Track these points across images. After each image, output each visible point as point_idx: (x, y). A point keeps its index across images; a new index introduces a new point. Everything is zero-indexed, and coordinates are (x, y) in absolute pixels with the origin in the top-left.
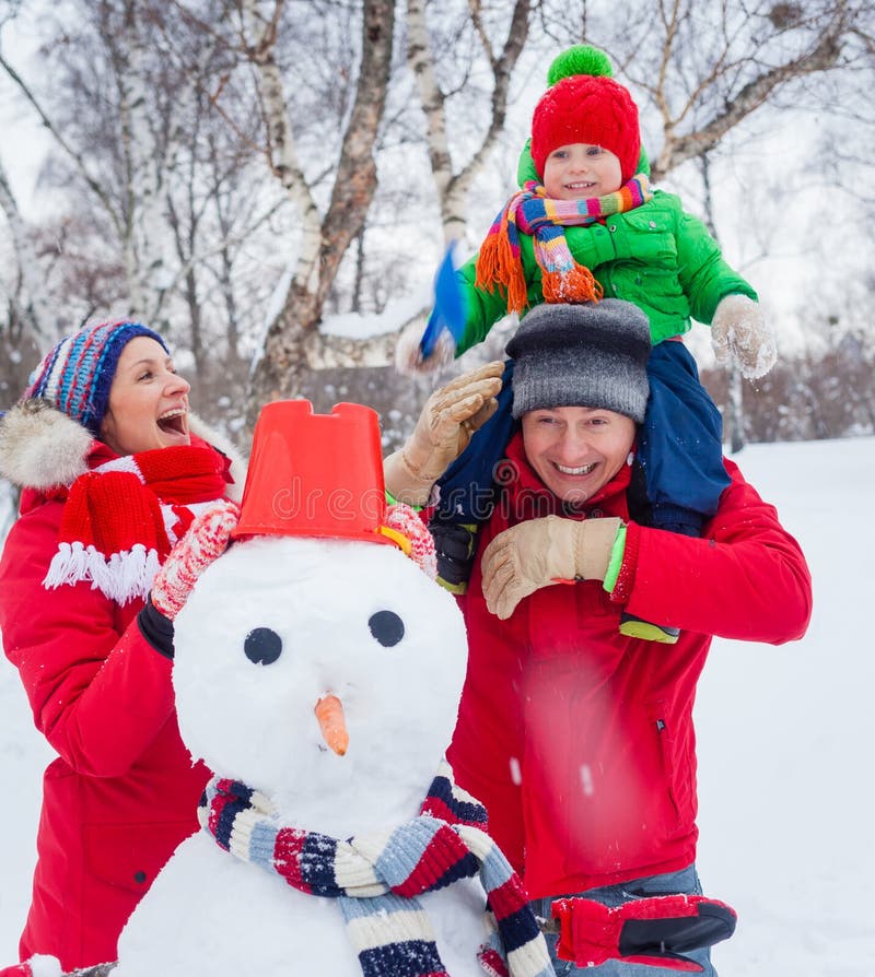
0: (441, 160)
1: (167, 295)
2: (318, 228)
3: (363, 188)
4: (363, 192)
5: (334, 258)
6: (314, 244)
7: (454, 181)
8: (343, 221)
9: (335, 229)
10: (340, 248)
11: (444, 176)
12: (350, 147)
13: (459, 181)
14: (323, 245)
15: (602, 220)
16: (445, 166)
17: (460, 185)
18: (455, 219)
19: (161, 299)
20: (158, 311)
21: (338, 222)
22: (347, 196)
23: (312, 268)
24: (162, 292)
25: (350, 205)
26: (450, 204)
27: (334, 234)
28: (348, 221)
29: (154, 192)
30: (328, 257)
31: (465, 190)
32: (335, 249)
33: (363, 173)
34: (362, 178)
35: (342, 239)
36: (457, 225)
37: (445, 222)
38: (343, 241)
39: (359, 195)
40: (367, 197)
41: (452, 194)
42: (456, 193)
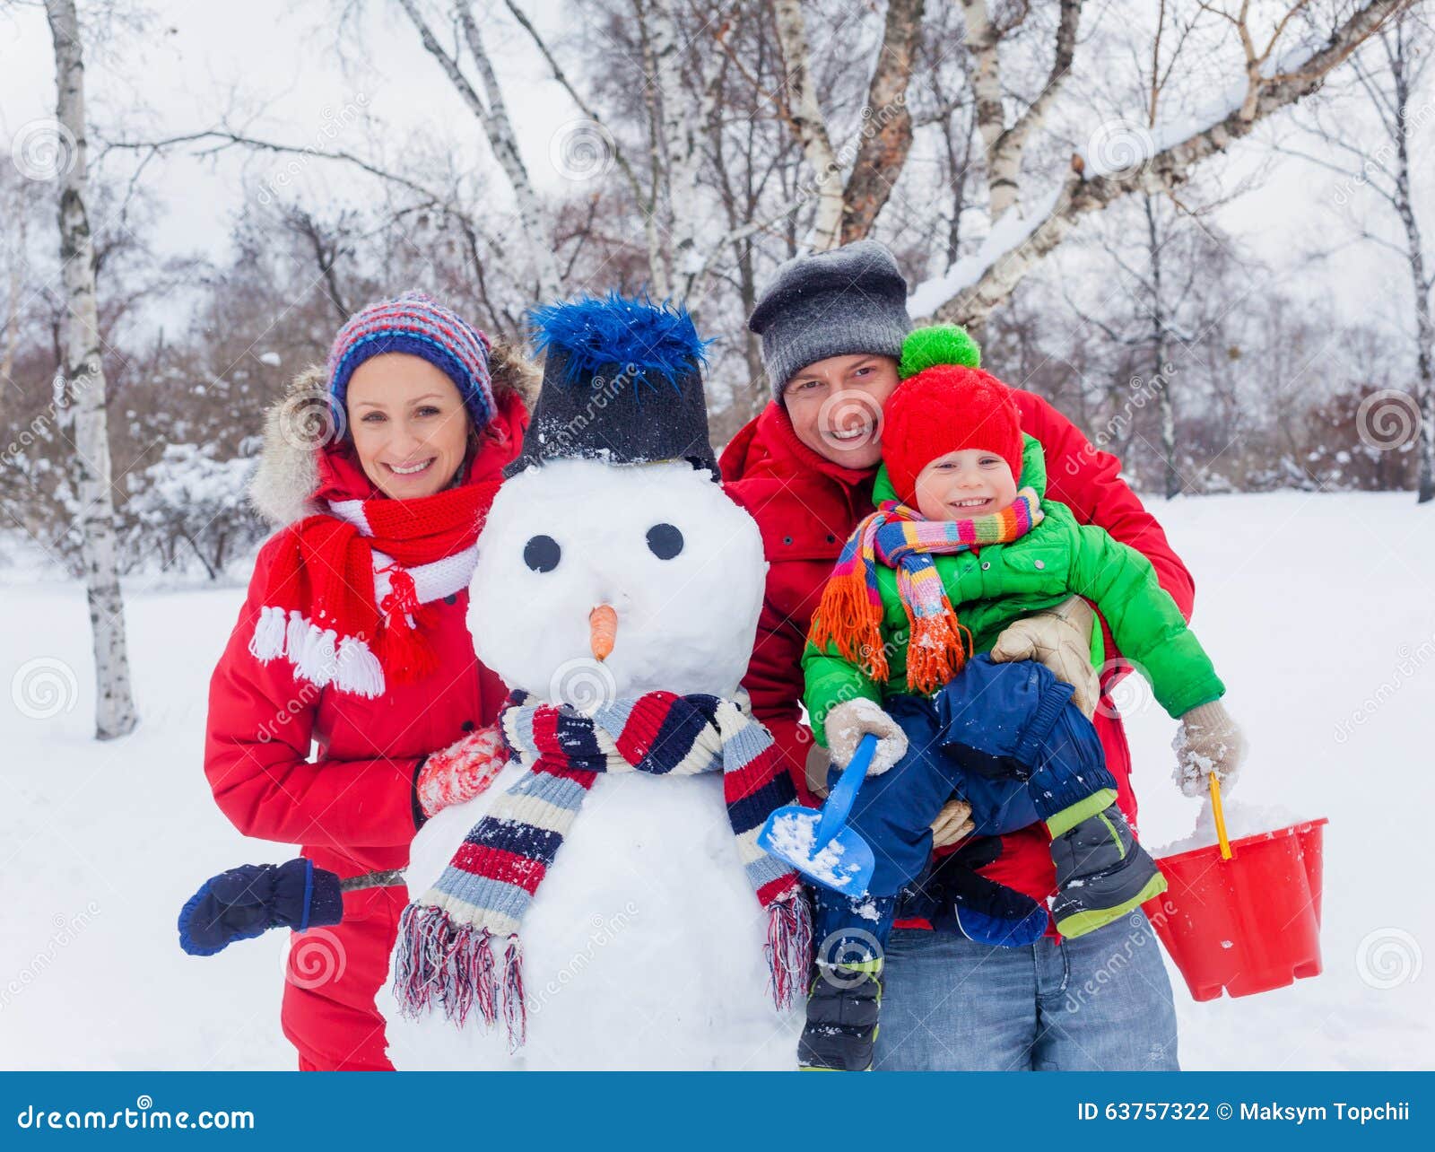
0: (991, 110)
1: (696, 282)
2: (840, 192)
3: (893, 144)
4: (894, 150)
5: (859, 228)
6: (834, 211)
7: (1005, 135)
8: (869, 184)
9: (861, 193)
10: (867, 217)
11: (992, 131)
12: (878, 96)
13: (1011, 136)
14: (844, 212)
15: (976, 549)
16: (995, 118)
17: (1012, 141)
18: (1004, 182)
19: (689, 287)
20: (686, 298)
21: (864, 185)
22: (875, 154)
23: (832, 240)
24: (692, 277)
25: (878, 164)
26: (999, 164)
27: (859, 200)
28: (876, 185)
29: (684, 159)
30: (852, 227)
31: (1018, 147)
32: (861, 218)
33: (894, 127)
34: (893, 132)
35: (868, 205)
36: (1007, 189)
37: (993, 186)
38: (870, 208)
39: (889, 153)
40: (899, 155)
41: (1002, 152)
42: (1007, 151)
